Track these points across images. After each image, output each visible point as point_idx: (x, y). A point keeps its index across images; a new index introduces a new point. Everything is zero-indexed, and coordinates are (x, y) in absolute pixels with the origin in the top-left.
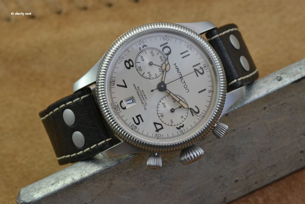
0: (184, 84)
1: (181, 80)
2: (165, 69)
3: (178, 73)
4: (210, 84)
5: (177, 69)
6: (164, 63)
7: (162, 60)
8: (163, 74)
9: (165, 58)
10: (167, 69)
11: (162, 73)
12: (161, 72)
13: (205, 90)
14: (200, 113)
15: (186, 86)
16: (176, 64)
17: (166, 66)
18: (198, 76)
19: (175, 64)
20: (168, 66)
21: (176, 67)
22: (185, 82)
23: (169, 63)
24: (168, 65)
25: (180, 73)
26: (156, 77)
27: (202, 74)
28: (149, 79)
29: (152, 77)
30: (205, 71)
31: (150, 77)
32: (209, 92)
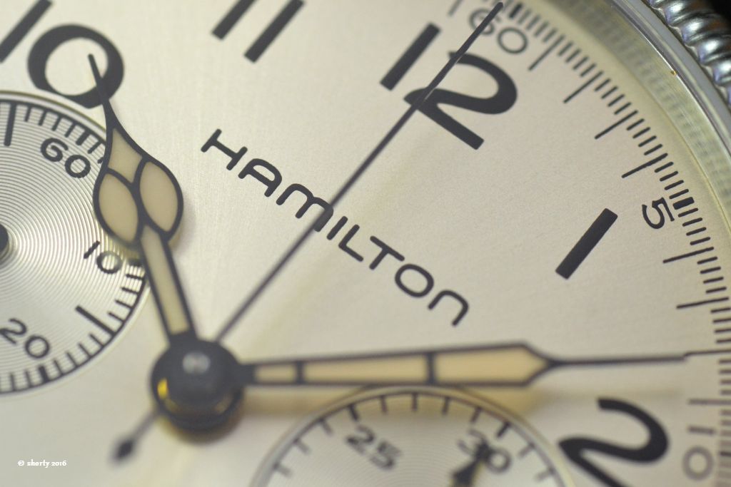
0: (390, 264)
1: (343, 245)
2: (144, 219)
3: (281, 201)
4: (627, 150)
5: (249, 170)
6: (106, 170)
7: (78, 166)
8: (148, 279)
9: (91, 141)
10: (163, 214)
11: (139, 272)
12: (127, 269)
13: (606, 220)
14: (679, 442)
15: (414, 281)
16: (220, 139)
17: (134, 187)
18: (474, 141)
19: (213, 141)
20: (153, 186)
21: (236, 157)
22: (386, 250)
23: (146, 159)
24: (151, 174)
25: (298, 199)
26: (104, 337)
27: (505, 98)
28: (46, 379)
29: (57, 352)
30: (513, 67)
31: (47, 362)
32: (655, 219)
